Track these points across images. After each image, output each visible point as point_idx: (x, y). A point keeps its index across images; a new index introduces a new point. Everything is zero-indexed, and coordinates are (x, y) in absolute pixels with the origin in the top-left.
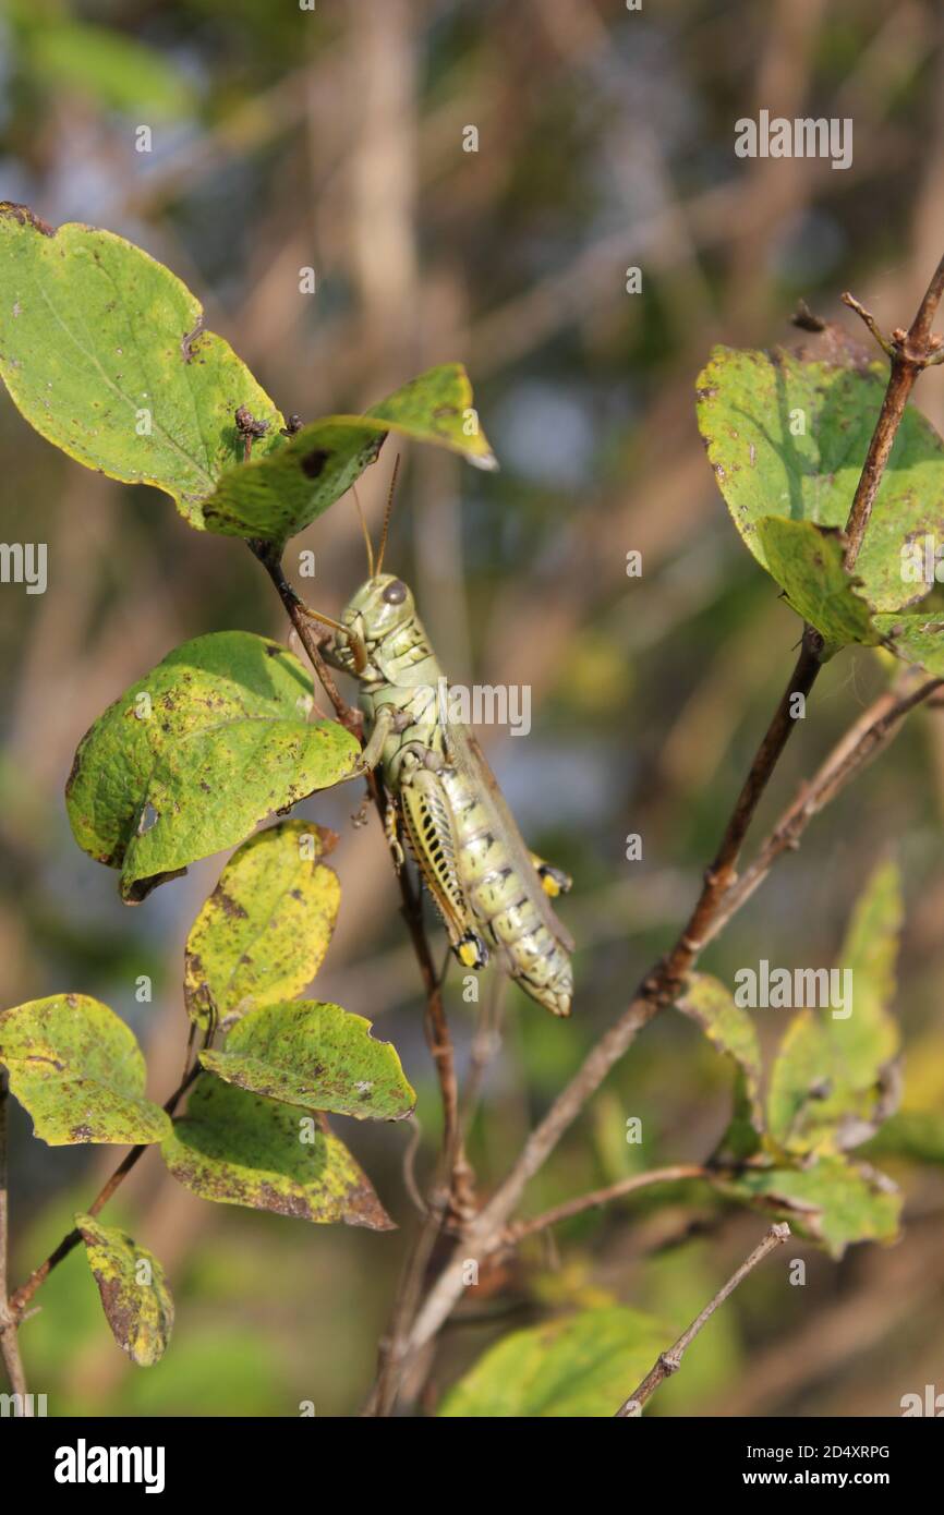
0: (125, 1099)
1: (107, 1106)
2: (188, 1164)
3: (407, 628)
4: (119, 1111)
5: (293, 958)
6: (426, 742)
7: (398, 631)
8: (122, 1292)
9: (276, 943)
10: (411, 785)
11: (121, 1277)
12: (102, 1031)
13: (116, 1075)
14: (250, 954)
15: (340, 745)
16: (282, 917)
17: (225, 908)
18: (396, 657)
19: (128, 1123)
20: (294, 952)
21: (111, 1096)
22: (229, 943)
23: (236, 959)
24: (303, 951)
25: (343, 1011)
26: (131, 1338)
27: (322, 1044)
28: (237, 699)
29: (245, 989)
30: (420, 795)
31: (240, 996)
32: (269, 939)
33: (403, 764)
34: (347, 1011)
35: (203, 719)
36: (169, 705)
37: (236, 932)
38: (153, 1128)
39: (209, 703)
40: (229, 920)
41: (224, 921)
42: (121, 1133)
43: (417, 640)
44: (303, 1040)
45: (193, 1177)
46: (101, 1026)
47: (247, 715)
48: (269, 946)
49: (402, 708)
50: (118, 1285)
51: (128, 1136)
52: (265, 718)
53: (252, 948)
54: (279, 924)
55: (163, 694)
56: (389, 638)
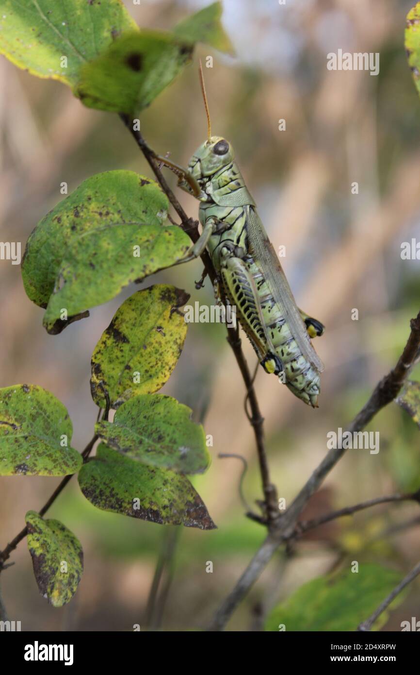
0: (53, 448)
1: (40, 452)
2: (92, 487)
3: (228, 170)
4: (47, 455)
5: (156, 367)
6: (235, 240)
7: (223, 170)
8: (46, 562)
9: (146, 358)
10: (226, 267)
11: (46, 553)
12: (45, 406)
13: (53, 433)
14: (131, 365)
15: (177, 240)
16: (150, 343)
17: (115, 337)
18: (220, 188)
19: (52, 463)
20: (157, 364)
21: (44, 446)
22: (117, 357)
23: (122, 367)
24: (162, 363)
25: (177, 402)
26: (49, 590)
27: (164, 422)
28: (119, 212)
29: (128, 385)
30: (231, 273)
31: (125, 389)
32: (142, 356)
33: (221, 254)
34: (180, 402)
35: (95, 223)
36: (77, 215)
37: (122, 351)
38: (67, 466)
39: (101, 214)
40: (117, 343)
41: (114, 344)
42: (46, 469)
43: (233, 177)
44: (153, 419)
45: (94, 495)
46: (44, 402)
47: (124, 221)
48: (142, 360)
49: (222, 219)
50: (44, 558)
51: (50, 472)
52: (135, 223)
53: (132, 361)
54: (148, 347)
55: (74, 208)
56: (216, 176)
